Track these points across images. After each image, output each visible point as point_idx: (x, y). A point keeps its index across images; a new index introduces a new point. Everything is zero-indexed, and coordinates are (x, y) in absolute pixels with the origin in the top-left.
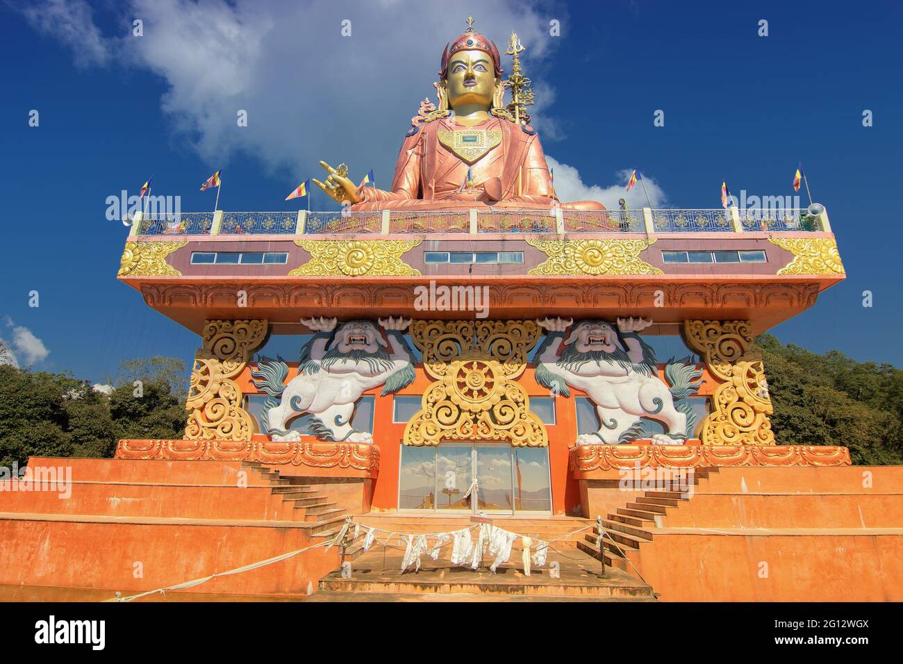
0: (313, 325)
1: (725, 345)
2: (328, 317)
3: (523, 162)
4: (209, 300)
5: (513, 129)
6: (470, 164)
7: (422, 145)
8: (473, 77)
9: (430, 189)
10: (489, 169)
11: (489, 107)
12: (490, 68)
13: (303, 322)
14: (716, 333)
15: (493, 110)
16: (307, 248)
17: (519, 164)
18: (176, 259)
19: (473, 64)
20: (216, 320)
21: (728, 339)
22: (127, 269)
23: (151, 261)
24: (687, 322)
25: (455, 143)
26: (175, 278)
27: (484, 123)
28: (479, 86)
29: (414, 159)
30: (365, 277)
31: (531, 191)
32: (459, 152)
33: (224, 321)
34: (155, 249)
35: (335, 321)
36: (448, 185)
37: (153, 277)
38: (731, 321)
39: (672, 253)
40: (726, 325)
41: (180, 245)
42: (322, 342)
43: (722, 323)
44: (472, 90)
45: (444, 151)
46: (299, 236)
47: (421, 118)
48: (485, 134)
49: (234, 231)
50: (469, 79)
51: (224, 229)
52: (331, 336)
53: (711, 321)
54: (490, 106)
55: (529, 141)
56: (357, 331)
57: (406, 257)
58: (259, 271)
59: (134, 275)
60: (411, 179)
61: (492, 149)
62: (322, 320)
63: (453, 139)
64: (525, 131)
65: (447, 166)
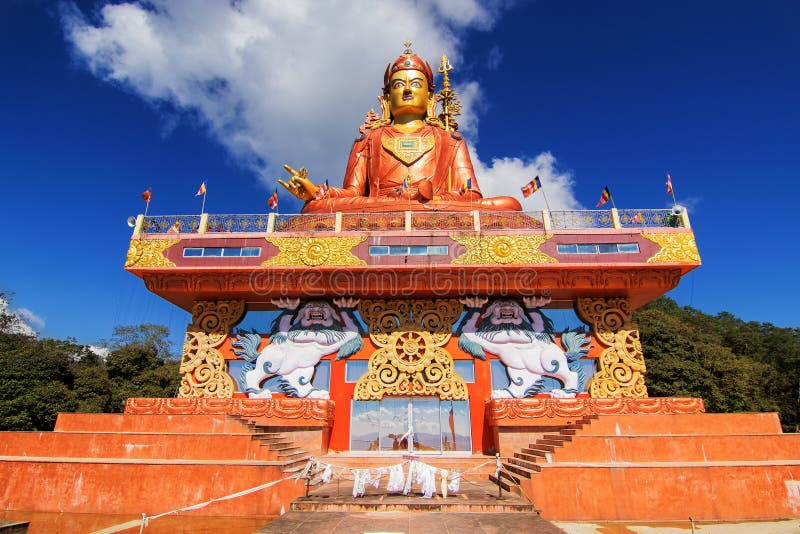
0: (280, 304)
1: (609, 318)
2: (293, 298)
3: (452, 163)
4: (198, 285)
5: (444, 135)
6: (408, 165)
7: (369, 149)
8: (410, 92)
9: (375, 186)
10: (424, 170)
11: (424, 116)
12: (425, 84)
13: (273, 302)
14: (602, 308)
15: (427, 119)
16: (276, 244)
17: (449, 164)
18: (171, 253)
19: (411, 81)
20: (203, 301)
21: (611, 313)
22: (132, 262)
23: (151, 255)
24: (579, 300)
25: (396, 148)
26: (171, 268)
27: (420, 130)
28: (415, 99)
29: (362, 160)
30: (322, 267)
31: (458, 188)
32: (398, 155)
33: (209, 301)
34: (154, 245)
35: (298, 301)
36: (390, 183)
37: (153, 268)
38: (614, 299)
39: (565, 246)
40: (610, 301)
41: (174, 242)
42: (288, 318)
43: (606, 300)
44: (409, 103)
45: (386, 155)
46: (269, 234)
47: (368, 126)
48: (420, 141)
49: (217, 230)
50: (407, 93)
51: (209, 229)
52: (295, 313)
53: (598, 298)
55: (457, 145)
56: (317, 309)
57: (355, 250)
58: (238, 262)
59: (138, 267)
60: (359, 177)
61: (426, 152)
62: (288, 300)
63: (394, 144)
64: (454, 138)
65: (389, 167)
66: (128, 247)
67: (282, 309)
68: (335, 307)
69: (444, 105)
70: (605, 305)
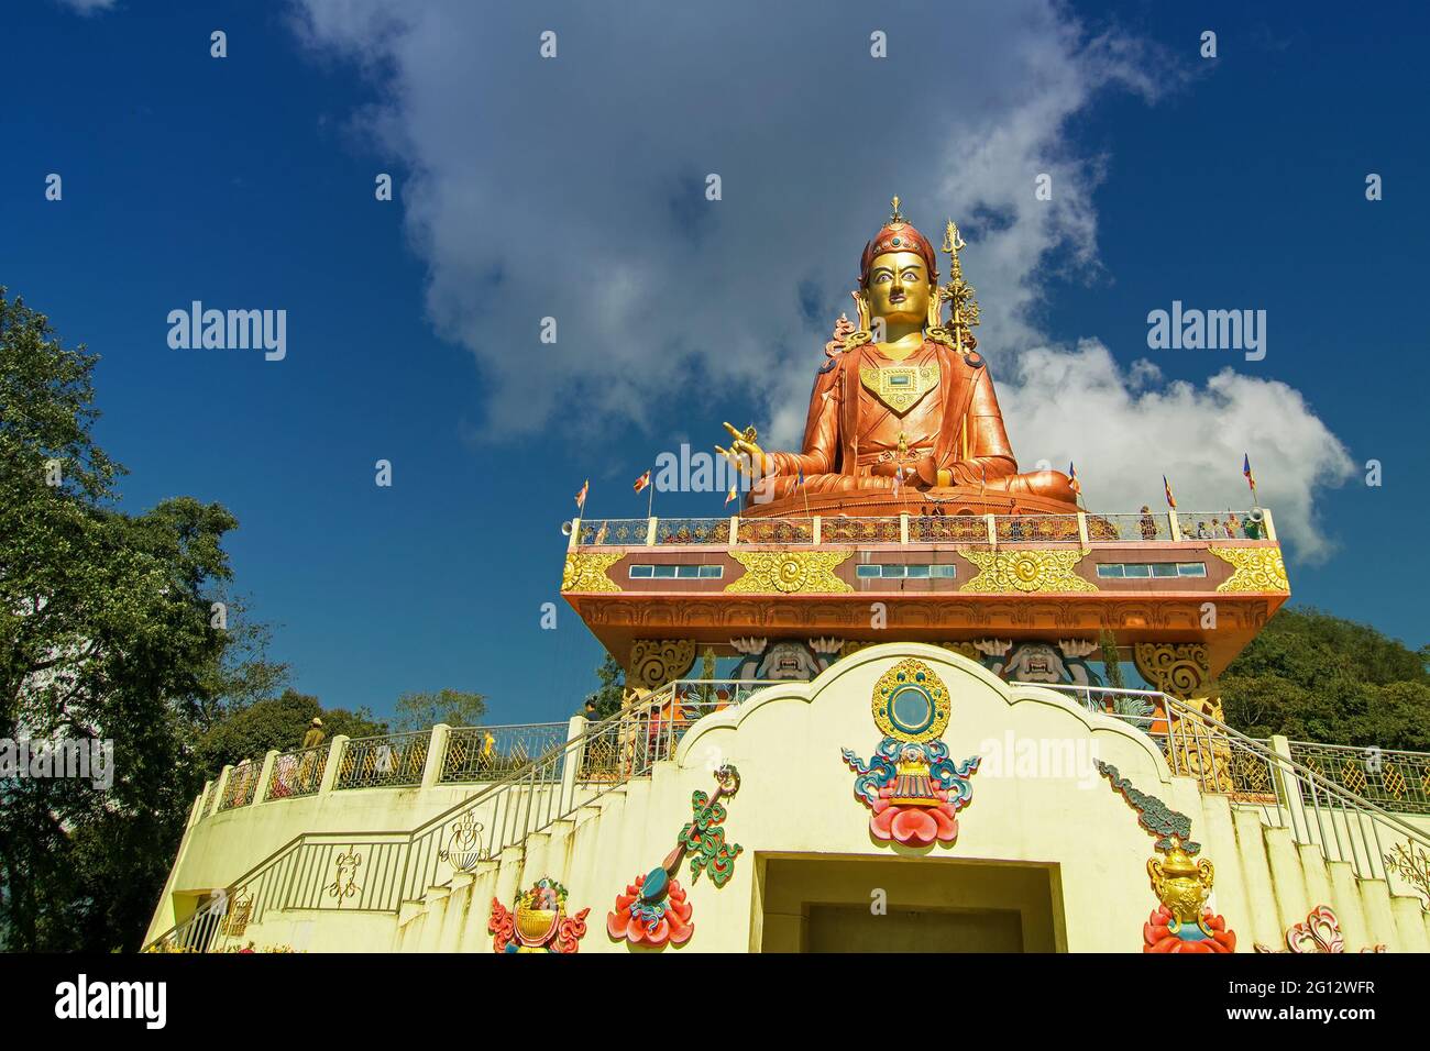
0: (742, 646)
1: (1179, 674)
2: (759, 638)
3: (967, 409)
4: (645, 618)
5: (953, 360)
6: (900, 416)
7: (840, 386)
8: (901, 290)
9: (852, 450)
10: (925, 424)
11: (923, 326)
12: (923, 274)
13: (733, 643)
14: (1169, 659)
15: (928, 330)
16: (740, 560)
17: (963, 410)
18: (615, 572)
19: (901, 271)
20: (644, 639)
21: (1182, 667)
22: (570, 584)
23: (591, 575)
24: (1137, 646)
25: (881, 386)
26: (616, 594)
27: (917, 353)
28: (909, 301)
29: (831, 406)
30: (799, 594)
31: (980, 451)
32: (886, 399)
33: (651, 641)
34: (595, 561)
35: (764, 643)
36: (875, 445)
37: (595, 593)
38: (1186, 645)
40: (1181, 649)
41: (619, 557)
42: (751, 666)
43: (1176, 646)
44: (900, 307)
45: (868, 398)
46: (732, 546)
47: (838, 343)
48: (918, 372)
49: (669, 540)
50: (896, 293)
51: (659, 539)
52: (760, 659)
53: (1164, 644)
54: (924, 324)
55: (975, 377)
56: (788, 654)
57: (839, 571)
58: (695, 586)
59: (576, 591)
60: (828, 434)
61: (927, 394)
62: (752, 641)
63: (878, 379)
64: (969, 363)
65: (872, 418)
66: (563, 565)
67: (742, 654)
68: (811, 651)
69: (952, 307)
70: (1172, 655)
